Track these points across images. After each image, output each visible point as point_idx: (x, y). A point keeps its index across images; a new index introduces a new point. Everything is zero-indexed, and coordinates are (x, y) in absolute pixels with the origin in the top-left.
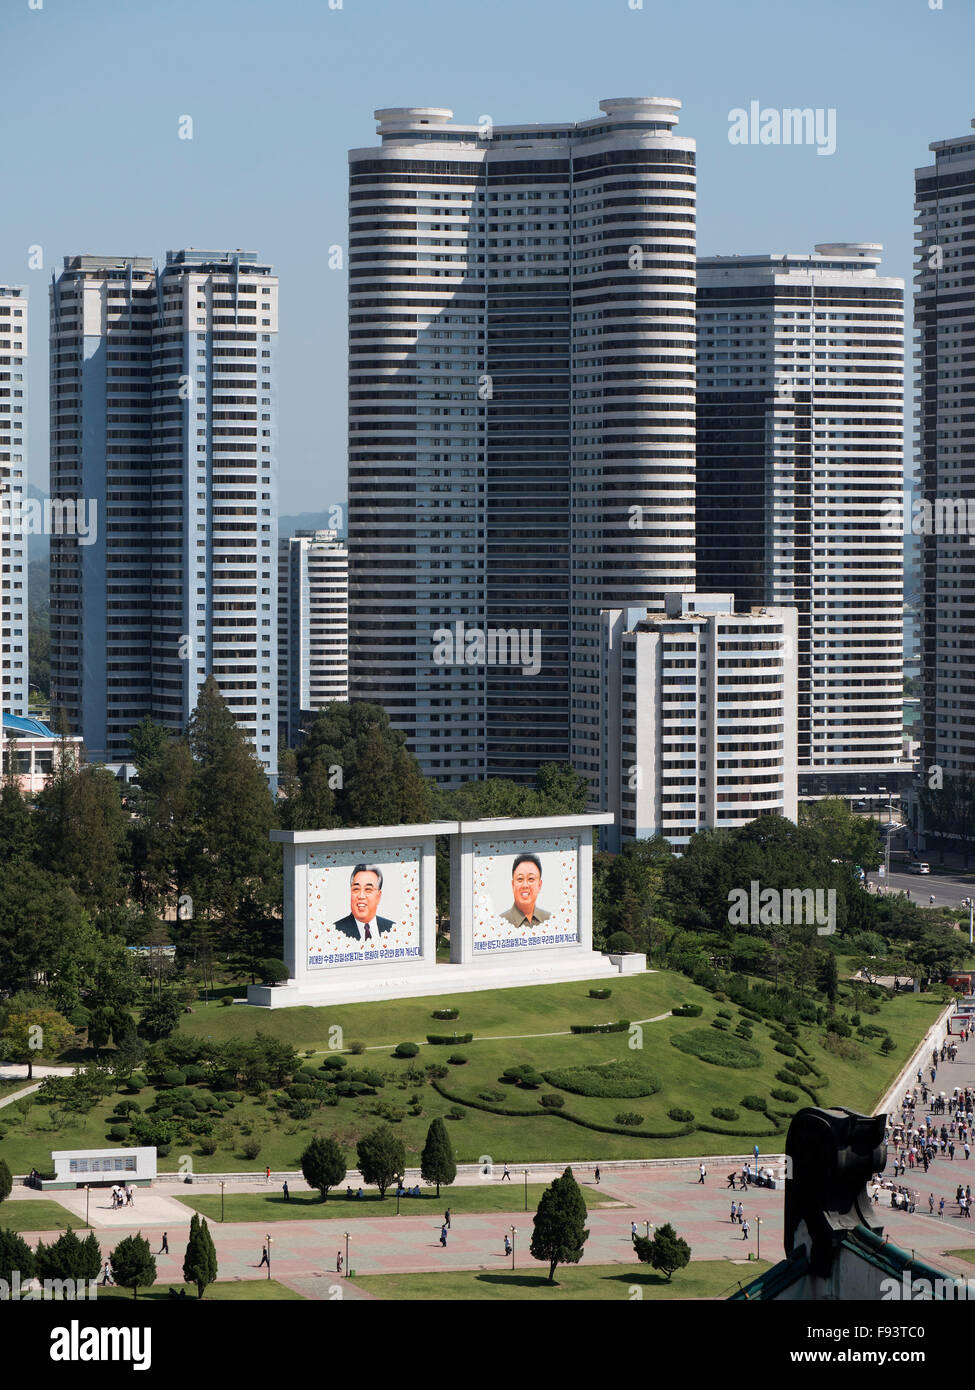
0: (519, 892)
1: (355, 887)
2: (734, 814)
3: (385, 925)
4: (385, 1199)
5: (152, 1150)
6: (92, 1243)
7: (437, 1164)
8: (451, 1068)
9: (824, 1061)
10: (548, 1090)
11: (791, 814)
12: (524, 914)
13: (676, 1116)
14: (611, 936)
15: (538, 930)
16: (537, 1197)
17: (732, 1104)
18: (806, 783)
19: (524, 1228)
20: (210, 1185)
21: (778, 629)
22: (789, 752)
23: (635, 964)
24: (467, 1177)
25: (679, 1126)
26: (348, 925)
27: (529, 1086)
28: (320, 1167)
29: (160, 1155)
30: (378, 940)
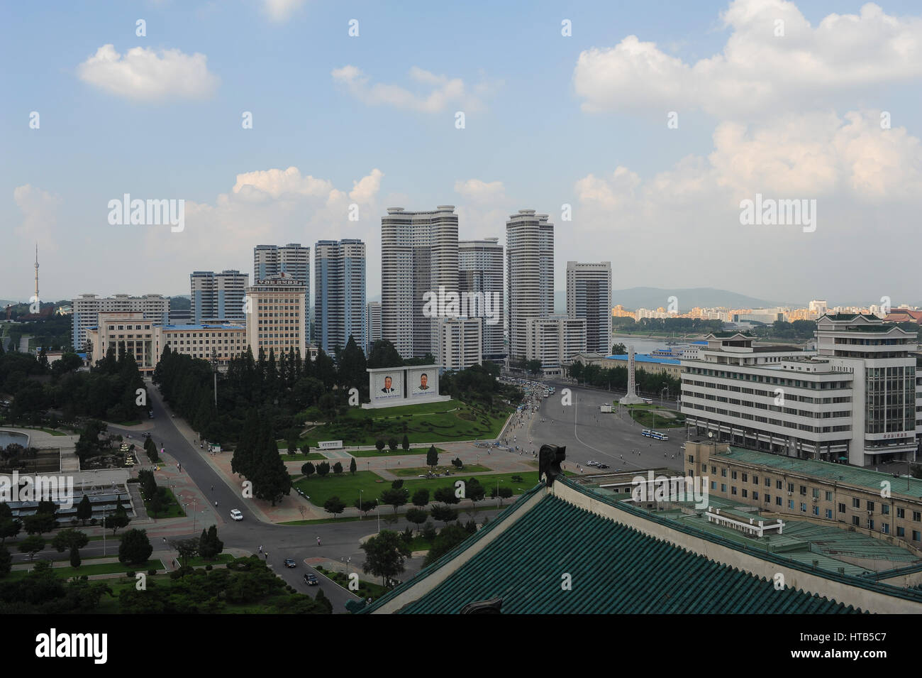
0: (422, 382)
1: (386, 381)
2: (468, 364)
3: (392, 390)
4: (394, 451)
5: (341, 441)
6: (328, 464)
7: (406, 445)
8: (409, 422)
9: (492, 420)
10: (430, 427)
11: (480, 364)
12: (423, 387)
13: (459, 432)
14: (442, 392)
15: (426, 391)
16: (427, 451)
17: (471, 429)
18: (484, 357)
19: (424, 458)
20: (355, 449)
21: (477, 323)
22: (480, 350)
23: (448, 398)
24: (412, 446)
25: (458, 434)
26: (384, 390)
27: (426, 425)
28: (380, 446)
29: (343, 442)
30: (391, 393)
